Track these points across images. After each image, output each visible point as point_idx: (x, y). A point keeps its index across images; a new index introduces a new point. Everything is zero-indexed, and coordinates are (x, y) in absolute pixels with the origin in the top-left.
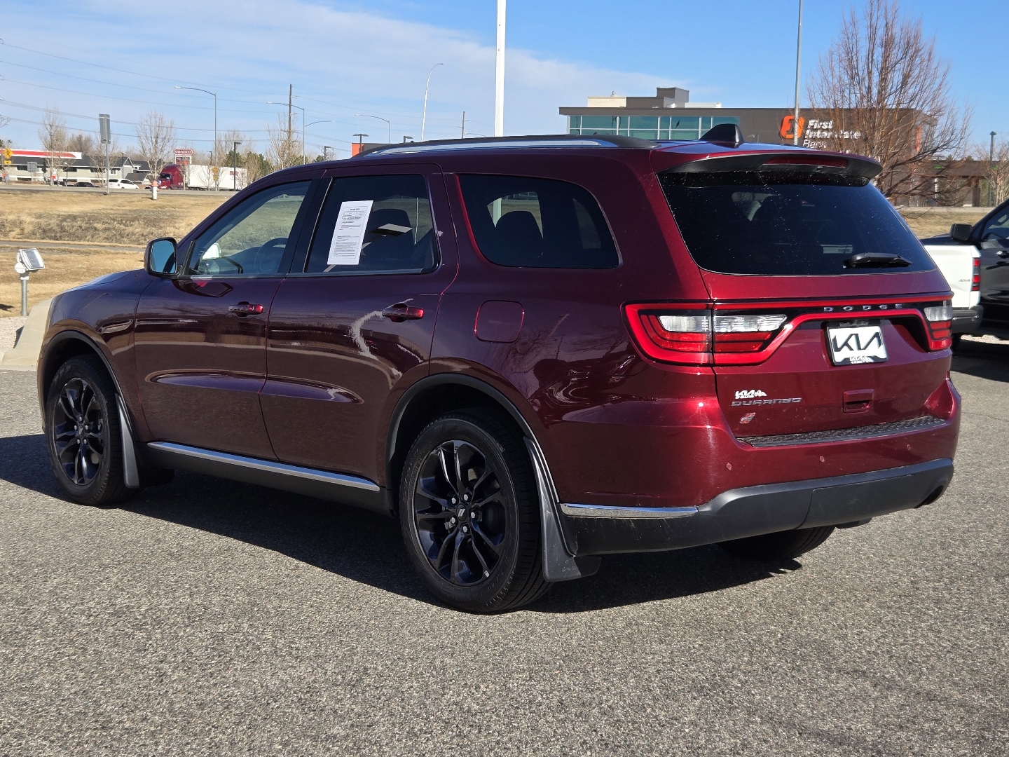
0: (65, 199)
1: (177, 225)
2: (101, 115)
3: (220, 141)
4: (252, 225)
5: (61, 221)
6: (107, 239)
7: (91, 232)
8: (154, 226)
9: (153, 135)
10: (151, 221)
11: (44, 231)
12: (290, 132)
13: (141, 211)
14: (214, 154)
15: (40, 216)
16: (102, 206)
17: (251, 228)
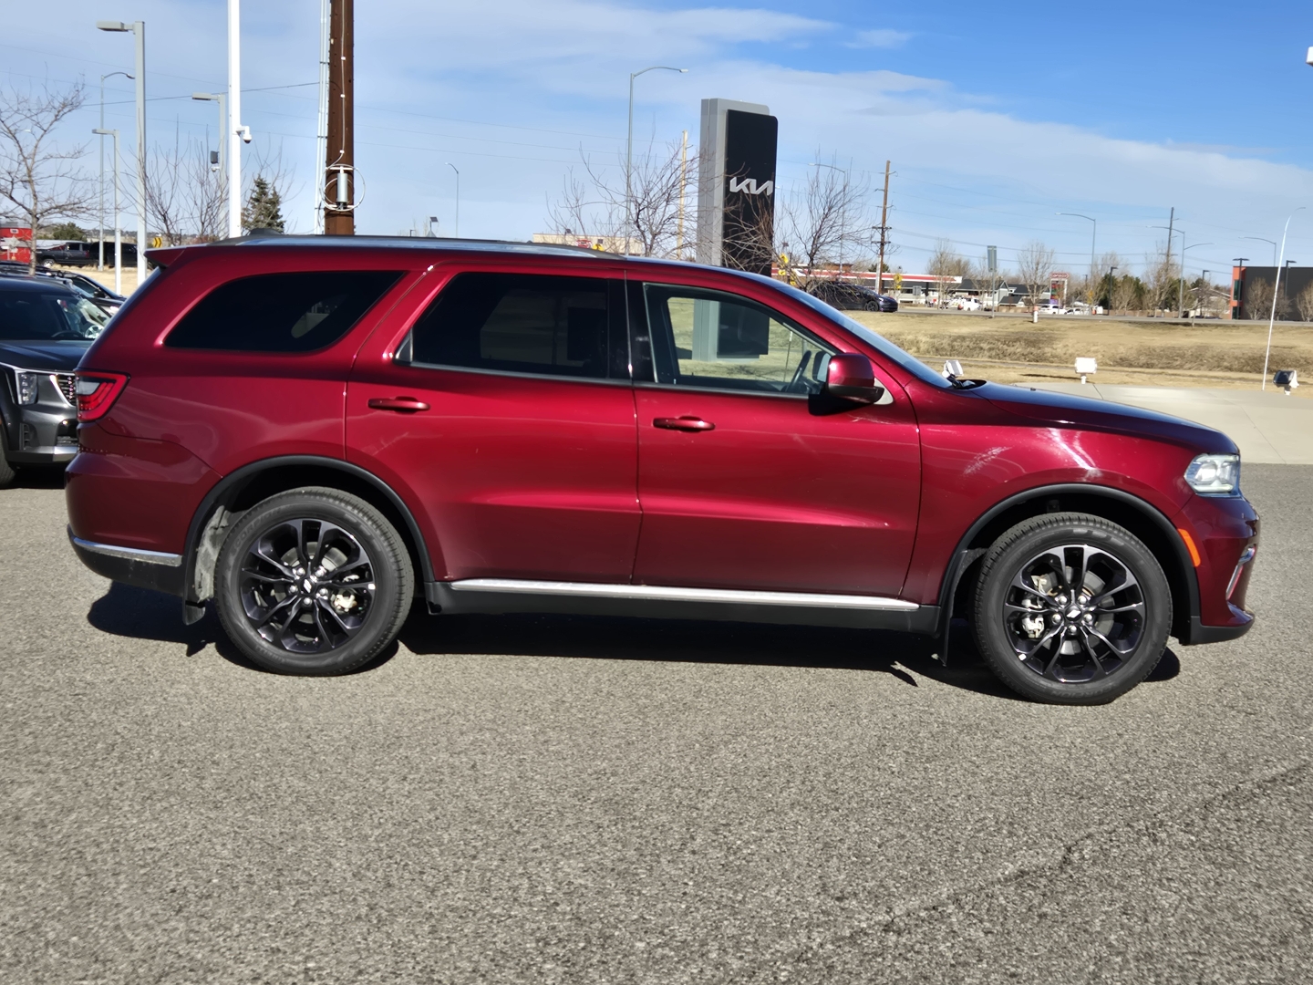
0: (956, 322)
1: (1054, 346)
2: (989, 247)
3: (1096, 265)
4: (1123, 345)
5: (952, 341)
6: (990, 357)
7: (978, 351)
8: (1034, 347)
9: (1035, 261)
10: (1031, 342)
11: (937, 350)
12: (1168, 256)
13: (1022, 333)
14: (1089, 277)
15: (934, 337)
16: (988, 329)
17: (1121, 347)
